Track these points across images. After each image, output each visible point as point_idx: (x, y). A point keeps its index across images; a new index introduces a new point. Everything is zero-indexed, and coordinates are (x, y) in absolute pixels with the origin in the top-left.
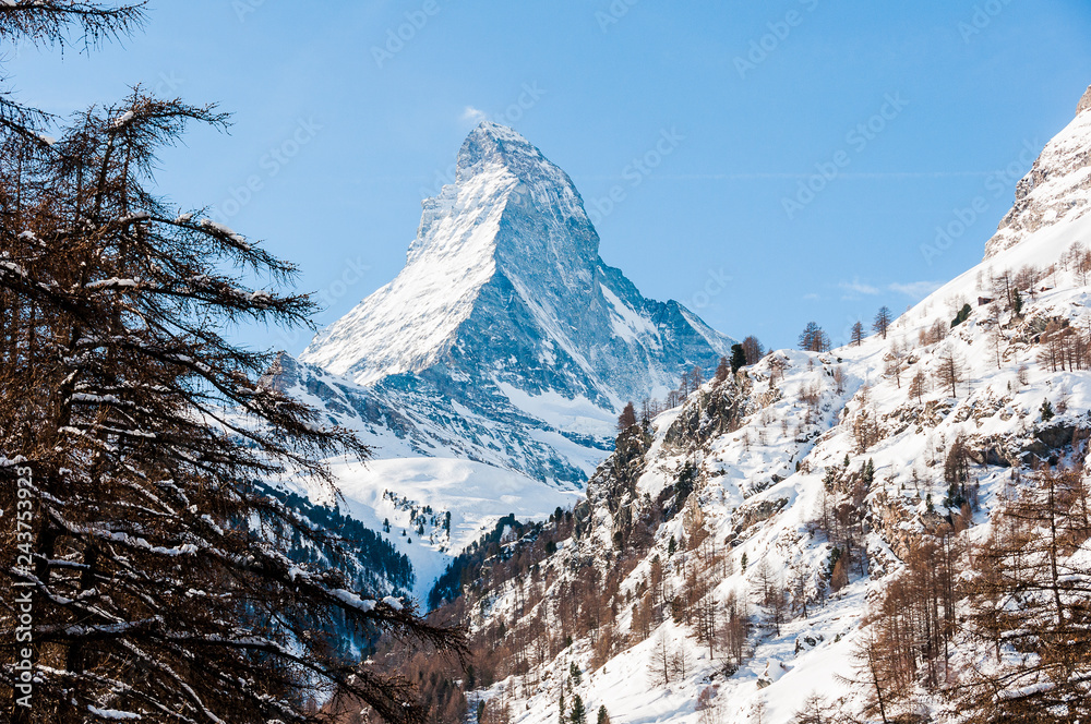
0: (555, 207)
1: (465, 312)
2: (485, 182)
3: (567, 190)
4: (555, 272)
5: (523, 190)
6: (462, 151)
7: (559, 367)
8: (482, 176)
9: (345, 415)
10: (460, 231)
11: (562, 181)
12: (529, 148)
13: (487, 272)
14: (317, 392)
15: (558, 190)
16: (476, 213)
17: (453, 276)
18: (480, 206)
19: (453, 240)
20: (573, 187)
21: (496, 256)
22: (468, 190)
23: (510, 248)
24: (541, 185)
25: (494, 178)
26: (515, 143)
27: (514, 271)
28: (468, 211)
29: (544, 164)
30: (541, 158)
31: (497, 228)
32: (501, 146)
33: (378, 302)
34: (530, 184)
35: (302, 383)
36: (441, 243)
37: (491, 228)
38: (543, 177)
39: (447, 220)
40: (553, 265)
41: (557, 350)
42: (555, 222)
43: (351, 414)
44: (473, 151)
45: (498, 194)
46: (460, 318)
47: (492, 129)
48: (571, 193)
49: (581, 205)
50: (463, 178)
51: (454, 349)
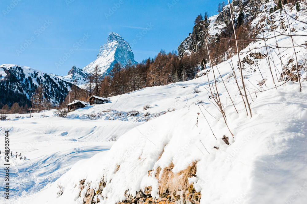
0: (126, 49)
1: (109, 67)
2: (113, 44)
3: (128, 46)
4: (126, 61)
5: (120, 45)
6: (108, 38)
8: (113, 42)
10: (108, 52)
11: (127, 44)
12: (121, 38)
13: (113, 59)
14: (81, 74)
15: (127, 46)
16: (111, 49)
17: (106, 60)
18: (112, 48)
19: (106, 54)
20: (129, 46)
21: (115, 57)
22: (110, 45)
23: (117, 56)
24: (123, 45)
25: (115, 43)
26: (119, 37)
27: (118, 60)
28: (109, 49)
29: (124, 41)
30: (124, 40)
31: (115, 52)
32: (116, 37)
33: (91, 65)
34: (121, 45)
35: (78, 72)
36: (104, 54)
37: (114, 52)
38: (124, 43)
39: (105, 50)
40: (125, 60)
42: (126, 52)
43: (88, 79)
44: (111, 38)
45: (115, 46)
46: (108, 68)
47: (114, 34)
48: (129, 47)
49: (131, 49)
50: (108, 43)
51: (106, 73)
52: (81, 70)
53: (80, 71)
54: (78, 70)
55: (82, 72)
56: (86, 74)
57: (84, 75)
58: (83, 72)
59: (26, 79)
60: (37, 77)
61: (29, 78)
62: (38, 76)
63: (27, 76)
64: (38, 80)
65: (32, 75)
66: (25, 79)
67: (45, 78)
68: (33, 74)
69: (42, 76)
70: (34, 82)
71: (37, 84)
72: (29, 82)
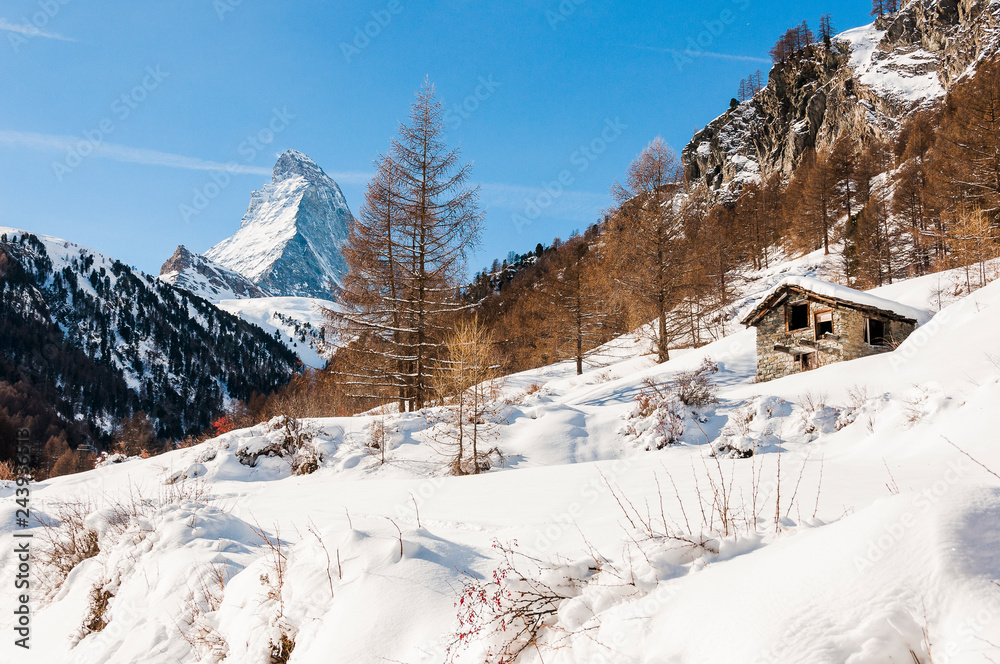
0: (331, 202)
1: (278, 255)
2: (290, 184)
3: (338, 193)
4: (330, 238)
5: (313, 189)
6: (277, 165)
7: (332, 291)
8: (290, 180)
9: (222, 288)
10: (275, 210)
11: (335, 188)
12: (316, 167)
13: (292, 232)
14: (203, 273)
15: (332, 192)
16: (284, 200)
17: (270, 235)
18: (287, 197)
19: (270, 215)
20: (341, 192)
21: (296, 224)
22: (281, 187)
23: (305, 222)
24: (323, 189)
25: (296, 181)
26: (308, 163)
27: (306, 235)
28: (279, 200)
29: (325, 177)
30: (323, 174)
31: (298, 209)
32: (300, 164)
33: (223, 248)
34: (317, 187)
35: (194, 266)
36: (263, 216)
37: (293, 210)
38: (324, 184)
39: (266, 204)
40: (329, 234)
41: (331, 282)
42: (330, 210)
43: (225, 287)
44: (284, 166)
45: (298, 190)
46: (275, 258)
47: (295, 154)
48: (340, 195)
49: (345, 202)
50: (276, 181)
51: (271, 275)
52: (205, 259)
53: (202, 261)
54: (196, 259)
55: (208, 264)
56: (221, 271)
57: (214, 274)
58: (211, 266)
59: (57, 276)
60: (91, 271)
61: (67, 271)
62: (96, 266)
63: (58, 266)
64: (94, 279)
65: (75, 262)
66: (51, 277)
67: (116, 273)
68: (79, 262)
69: (108, 266)
70: (84, 284)
71: (94, 294)
72: (66, 285)
